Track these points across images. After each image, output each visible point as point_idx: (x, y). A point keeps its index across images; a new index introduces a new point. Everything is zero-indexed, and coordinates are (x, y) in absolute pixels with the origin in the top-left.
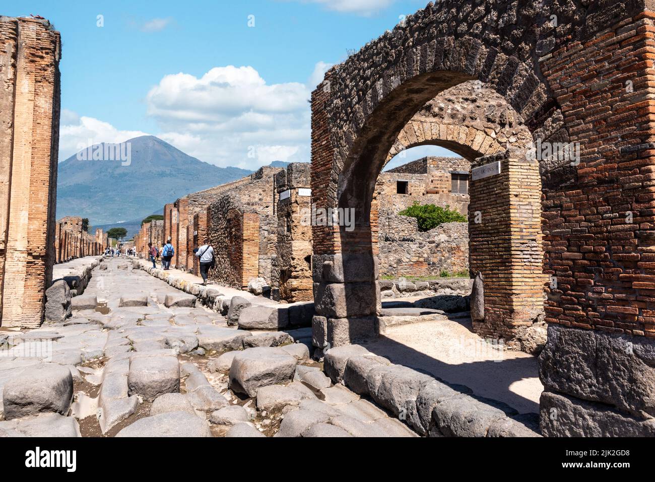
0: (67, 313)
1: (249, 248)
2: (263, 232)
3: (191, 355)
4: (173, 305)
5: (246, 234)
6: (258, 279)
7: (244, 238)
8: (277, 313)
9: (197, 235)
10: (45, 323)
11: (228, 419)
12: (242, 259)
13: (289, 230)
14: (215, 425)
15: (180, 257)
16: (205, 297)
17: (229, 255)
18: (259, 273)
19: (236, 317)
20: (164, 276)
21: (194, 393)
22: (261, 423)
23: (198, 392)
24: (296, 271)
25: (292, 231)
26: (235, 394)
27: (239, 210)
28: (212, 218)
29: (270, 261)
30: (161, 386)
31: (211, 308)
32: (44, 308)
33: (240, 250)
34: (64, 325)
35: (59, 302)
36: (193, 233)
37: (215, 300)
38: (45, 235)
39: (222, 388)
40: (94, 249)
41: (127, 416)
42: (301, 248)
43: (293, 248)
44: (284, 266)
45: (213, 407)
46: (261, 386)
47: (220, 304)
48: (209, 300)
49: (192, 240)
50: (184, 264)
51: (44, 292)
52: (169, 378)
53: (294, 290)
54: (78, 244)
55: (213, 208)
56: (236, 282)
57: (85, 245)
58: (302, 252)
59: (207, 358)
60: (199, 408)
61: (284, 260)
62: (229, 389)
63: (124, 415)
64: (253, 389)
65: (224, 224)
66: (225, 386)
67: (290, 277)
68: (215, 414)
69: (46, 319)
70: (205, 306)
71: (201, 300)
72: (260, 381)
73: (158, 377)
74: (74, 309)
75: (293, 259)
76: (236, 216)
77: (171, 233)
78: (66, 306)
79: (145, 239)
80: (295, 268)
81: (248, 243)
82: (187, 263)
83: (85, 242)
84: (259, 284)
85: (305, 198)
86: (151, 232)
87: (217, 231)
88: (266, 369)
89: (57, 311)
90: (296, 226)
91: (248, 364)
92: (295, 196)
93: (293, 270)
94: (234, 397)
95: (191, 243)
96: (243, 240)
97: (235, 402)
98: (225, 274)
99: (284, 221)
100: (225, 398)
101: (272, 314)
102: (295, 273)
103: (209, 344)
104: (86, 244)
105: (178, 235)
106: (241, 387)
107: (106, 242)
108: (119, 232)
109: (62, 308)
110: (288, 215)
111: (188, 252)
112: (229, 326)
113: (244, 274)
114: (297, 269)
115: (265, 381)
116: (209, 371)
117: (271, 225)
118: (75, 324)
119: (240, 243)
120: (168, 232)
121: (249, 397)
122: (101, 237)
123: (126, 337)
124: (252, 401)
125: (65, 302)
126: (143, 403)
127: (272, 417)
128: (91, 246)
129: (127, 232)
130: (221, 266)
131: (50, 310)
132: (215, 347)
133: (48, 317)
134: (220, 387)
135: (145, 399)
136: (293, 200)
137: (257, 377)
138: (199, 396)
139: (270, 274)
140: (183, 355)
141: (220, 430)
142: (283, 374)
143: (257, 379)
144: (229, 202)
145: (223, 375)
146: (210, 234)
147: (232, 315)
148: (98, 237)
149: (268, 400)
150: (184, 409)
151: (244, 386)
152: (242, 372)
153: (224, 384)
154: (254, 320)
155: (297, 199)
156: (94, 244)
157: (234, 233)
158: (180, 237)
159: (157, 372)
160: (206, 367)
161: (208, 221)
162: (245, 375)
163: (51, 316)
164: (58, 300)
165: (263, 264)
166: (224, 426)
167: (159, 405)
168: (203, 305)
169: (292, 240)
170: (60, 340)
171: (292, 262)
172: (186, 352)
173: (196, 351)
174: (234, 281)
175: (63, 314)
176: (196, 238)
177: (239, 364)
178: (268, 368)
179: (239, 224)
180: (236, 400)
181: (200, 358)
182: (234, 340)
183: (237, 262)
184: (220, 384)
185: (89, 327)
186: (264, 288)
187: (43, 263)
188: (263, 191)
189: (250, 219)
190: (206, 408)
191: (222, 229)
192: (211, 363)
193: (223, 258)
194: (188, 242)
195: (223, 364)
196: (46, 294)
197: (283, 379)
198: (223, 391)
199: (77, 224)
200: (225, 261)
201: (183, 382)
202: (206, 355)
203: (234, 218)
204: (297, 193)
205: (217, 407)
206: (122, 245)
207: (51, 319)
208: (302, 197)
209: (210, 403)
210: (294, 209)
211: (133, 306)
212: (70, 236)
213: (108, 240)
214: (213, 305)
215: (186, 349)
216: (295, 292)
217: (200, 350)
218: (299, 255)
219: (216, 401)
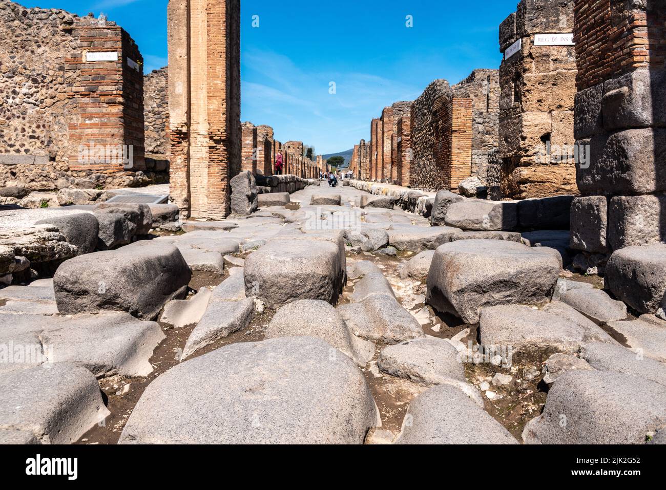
0: (253, 206)
1: (459, 141)
2: (476, 126)
3: (377, 255)
4: (368, 206)
5: (456, 123)
6: (470, 178)
7: (454, 128)
8: (501, 210)
9: (401, 142)
10: (231, 215)
11: (416, 370)
12: (450, 155)
13: (518, 98)
14: (387, 377)
15: (385, 170)
16: (406, 200)
17: (435, 155)
18: (472, 172)
19: (441, 216)
20: (368, 187)
21: (360, 305)
22: (490, 378)
23: (366, 303)
24: (528, 156)
25: (523, 99)
26: (437, 313)
27: (448, 96)
28: (416, 117)
29: (486, 157)
30: (295, 286)
31: (413, 211)
32: (228, 200)
33: (448, 146)
34: (247, 218)
35: (243, 193)
36: (397, 140)
37: (418, 202)
38: (225, 116)
39: (416, 302)
40: (315, 173)
41: (225, 333)
42: (536, 122)
43: (524, 123)
44: (508, 152)
45: (389, 334)
46: (487, 303)
47: (422, 205)
48: (411, 203)
49: (396, 149)
50: (389, 176)
51: (228, 182)
52: (308, 272)
53: (525, 182)
54: (300, 166)
55: (417, 104)
56: (443, 185)
57: (306, 168)
58: (537, 128)
59: (399, 261)
60: (364, 333)
61: (509, 143)
62: (426, 304)
63: (221, 330)
64: (472, 309)
65: (430, 119)
66: (421, 299)
67: (519, 164)
68: (388, 351)
69: (233, 211)
70: (407, 210)
71: (402, 205)
72: (486, 295)
73: (289, 268)
74: (264, 205)
75: (524, 138)
76: (444, 104)
77: (377, 148)
78: (251, 198)
79: (356, 160)
80: (527, 151)
81: (459, 135)
82: (391, 175)
83: (306, 166)
84: (472, 184)
85: (544, 49)
86: (360, 151)
87: (422, 130)
88: (498, 272)
89: (242, 203)
90: (529, 91)
91: (462, 260)
92: (528, 47)
93: (524, 154)
94: (434, 319)
95: (395, 152)
96: (452, 132)
97: (437, 328)
98: (430, 177)
99: (511, 88)
100: (414, 320)
101: (493, 210)
102: (526, 158)
103: (402, 243)
104: (308, 168)
105: (383, 148)
106: (447, 302)
107: (325, 167)
108: (337, 160)
109: (247, 200)
110: (518, 77)
111: (392, 163)
112: (432, 226)
113: (453, 173)
114: (529, 153)
115: (497, 296)
116: (399, 276)
117: (486, 124)
118: (257, 216)
119: (448, 136)
120: (374, 148)
121: (464, 323)
122: (321, 162)
123: (300, 229)
124: (468, 330)
125: (250, 193)
126: (263, 313)
127: (514, 370)
128: (312, 170)
129: (344, 160)
130: (426, 170)
131: (236, 202)
132: (412, 246)
133: (234, 210)
134: (413, 300)
135: (268, 305)
136: (526, 52)
137: (479, 286)
138: (367, 311)
139: (486, 173)
140: (366, 253)
141: (398, 392)
142: (534, 284)
143: (479, 289)
144: (435, 90)
145: (419, 283)
146: (414, 135)
147: (436, 213)
148: (319, 163)
149: (505, 334)
150: (327, 333)
151: (454, 302)
152: (449, 274)
153: (420, 296)
154: (466, 217)
155: (532, 51)
156: (315, 168)
157: (440, 126)
158: (385, 148)
159: (288, 259)
160: (396, 270)
161: (412, 121)
162: (456, 282)
163: (237, 208)
164: (242, 191)
165: (477, 161)
166: (408, 383)
167: (283, 320)
168: (405, 210)
169: (523, 111)
170: (232, 230)
171: (522, 142)
172: (371, 250)
173: (383, 249)
174: (441, 184)
175: (249, 206)
176: (400, 145)
177: (444, 261)
178: (503, 269)
179: (447, 114)
180: (439, 326)
181: (388, 259)
182: (438, 238)
183: (443, 160)
184: (412, 296)
185: (270, 220)
186: (478, 188)
187: (225, 148)
188: (475, 96)
189: (461, 105)
190: (377, 335)
191: (427, 125)
192: (402, 266)
193: (428, 160)
194: (392, 152)
195: (419, 267)
196: (231, 184)
197: (534, 295)
198: (418, 306)
199: (298, 148)
200: (430, 162)
201: (352, 287)
202: (398, 257)
203: (441, 108)
204: (533, 42)
205: (398, 337)
206: (339, 171)
207: (236, 212)
208: (540, 47)
209: (385, 326)
210: (527, 66)
211: (324, 204)
212: (291, 158)
213: (327, 166)
214: (414, 208)
215: (370, 246)
216: (526, 185)
217: (390, 250)
218: (533, 133)
219: (397, 323)
